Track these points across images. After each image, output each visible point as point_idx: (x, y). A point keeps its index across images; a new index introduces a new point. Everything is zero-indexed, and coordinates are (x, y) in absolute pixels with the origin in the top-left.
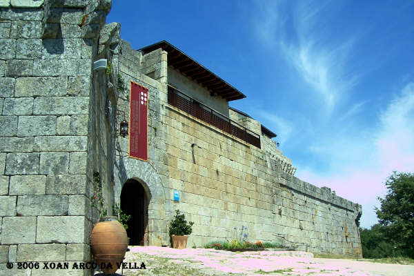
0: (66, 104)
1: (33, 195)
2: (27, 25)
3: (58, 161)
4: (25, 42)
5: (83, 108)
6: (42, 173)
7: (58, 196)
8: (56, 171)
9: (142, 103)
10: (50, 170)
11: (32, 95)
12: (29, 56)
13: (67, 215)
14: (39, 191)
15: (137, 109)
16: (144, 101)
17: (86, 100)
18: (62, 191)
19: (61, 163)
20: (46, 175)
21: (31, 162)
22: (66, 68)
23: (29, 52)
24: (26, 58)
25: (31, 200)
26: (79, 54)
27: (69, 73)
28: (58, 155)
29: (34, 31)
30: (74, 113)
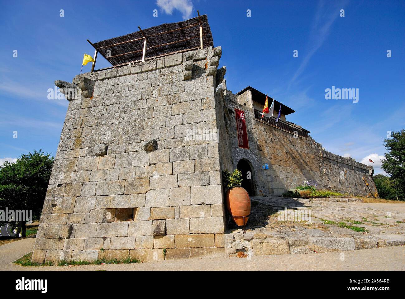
0: (202, 115)
1: (187, 173)
2: (175, 75)
3: (200, 150)
4: (175, 84)
5: (212, 116)
6: (191, 159)
7: (202, 172)
8: (200, 156)
9: (242, 119)
10: (196, 156)
11: (181, 113)
12: (177, 91)
13: (209, 185)
14: (190, 170)
15: (240, 122)
16: (243, 118)
17: (214, 111)
18: (205, 169)
19: (203, 151)
20: (194, 160)
21: (185, 152)
22: (199, 94)
23: (177, 89)
24: (176, 92)
25: (186, 176)
26: (206, 85)
27: (201, 97)
28: (200, 147)
29: (179, 77)
30: (207, 120)
